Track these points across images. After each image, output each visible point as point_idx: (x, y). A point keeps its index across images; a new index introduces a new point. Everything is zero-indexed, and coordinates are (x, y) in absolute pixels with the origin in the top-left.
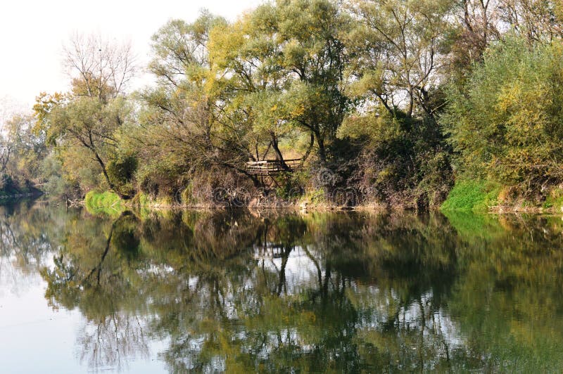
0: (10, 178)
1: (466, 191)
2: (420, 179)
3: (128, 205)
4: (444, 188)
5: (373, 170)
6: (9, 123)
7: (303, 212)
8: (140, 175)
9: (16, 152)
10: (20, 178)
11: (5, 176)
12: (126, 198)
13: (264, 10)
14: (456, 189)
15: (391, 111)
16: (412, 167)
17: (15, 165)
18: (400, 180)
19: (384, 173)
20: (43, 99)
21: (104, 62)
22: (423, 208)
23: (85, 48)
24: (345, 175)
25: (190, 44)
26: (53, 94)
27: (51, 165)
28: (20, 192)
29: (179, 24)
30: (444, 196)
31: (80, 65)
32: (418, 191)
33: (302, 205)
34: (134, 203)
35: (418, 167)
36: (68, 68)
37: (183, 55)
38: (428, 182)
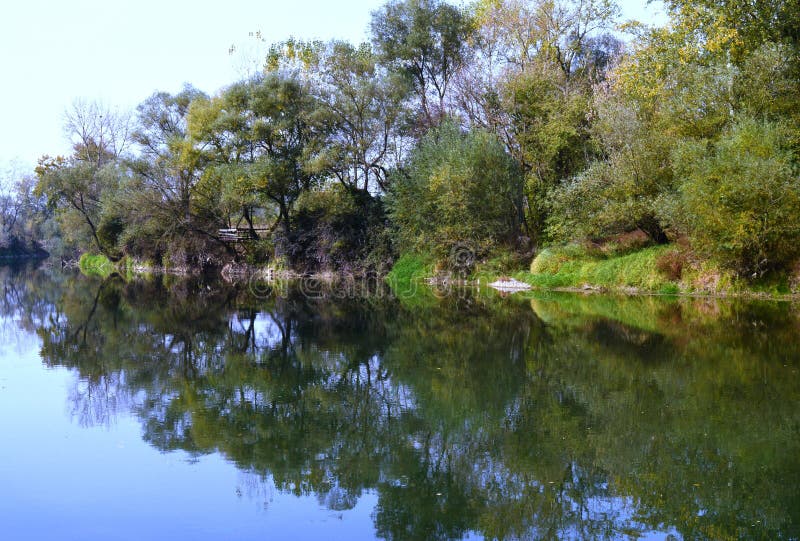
0: (16, 239)
1: (407, 264)
2: (369, 251)
3: (115, 267)
4: (390, 260)
5: (329, 242)
6: (18, 184)
7: (268, 278)
8: (123, 239)
9: (23, 213)
10: (27, 238)
11: (12, 236)
12: (114, 260)
13: (236, 87)
14: (401, 261)
15: (346, 187)
16: (362, 240)
17: (22, 226)
18: (351, 251)
19: (336, 244)
20: (46, 162)
21: (104, 129)
22: (371, 281)
23: (87, 114)
24: (305, 245)
25: (173, 116)
26: (55, 157)
27: (52, 226)
28: (27, 253)
29: (164, 96)
30: (389, 267)
31: (81, 131)
32: (367, 263)
33: (268, 272)
34: (121, 265)
35: (368, 239)
36: (69, 133)
37: (165, 124)
38: (376, 254)
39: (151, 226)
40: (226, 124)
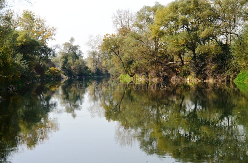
0: (99, 69)
1: (243, 74)
2: (227, 69)
3: (132, 79)
4: (236, 73)
5: (211, 67)
6: (100, 46)
7: (188, 82)
9: (101, 58)
10: (103, 69)
11: (97, 68)
12: (131, 76)
14: (241, 73)
15: (218, 43)
16: (224, 65)
17: (101, 64)
18: (220, 70)
19: (214, 67)
20: (107, 37)
21: (130, 22)
22: (228, 81)
23: (123, 16)
24: (202, 67)
25: (151, 16)
26: (111, 34)
27: (111, 63)
28: (103, 75)
29: (148, 8)
30: (235, 76)
31: (120, 23)
32: (226, 75)
33: (188, 79)
34: (134, 78)
35: (227, 65)
36: (115, 24)
37: (148, 20)
38: (230, 71)
39: (143, 61)
40: (169, 18)
